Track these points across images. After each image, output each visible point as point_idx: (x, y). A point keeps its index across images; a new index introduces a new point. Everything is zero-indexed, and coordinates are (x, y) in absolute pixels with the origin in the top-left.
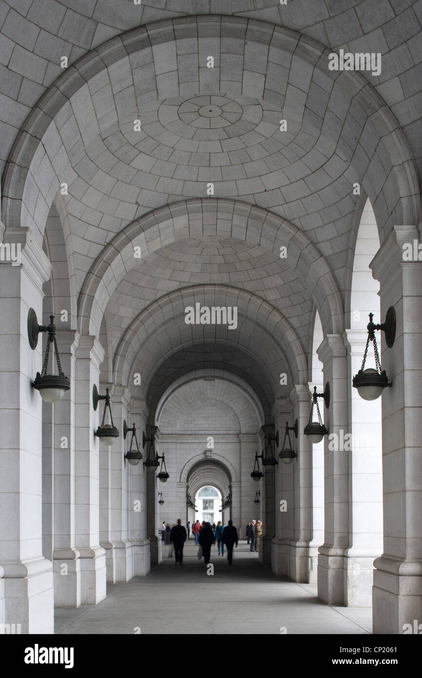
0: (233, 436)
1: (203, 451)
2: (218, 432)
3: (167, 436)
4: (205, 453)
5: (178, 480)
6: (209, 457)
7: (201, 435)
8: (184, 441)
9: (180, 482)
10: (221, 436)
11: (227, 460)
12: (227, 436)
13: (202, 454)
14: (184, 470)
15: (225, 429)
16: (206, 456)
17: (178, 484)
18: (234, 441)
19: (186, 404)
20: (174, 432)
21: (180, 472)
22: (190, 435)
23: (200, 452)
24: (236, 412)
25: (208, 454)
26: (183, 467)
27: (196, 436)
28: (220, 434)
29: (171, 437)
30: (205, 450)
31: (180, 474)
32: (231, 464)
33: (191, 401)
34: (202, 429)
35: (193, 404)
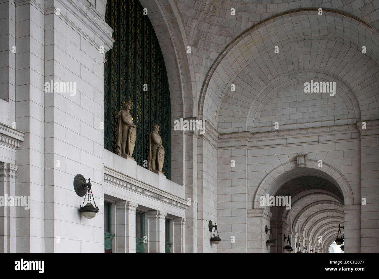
0: (346, 127)
1: (291, 157)
2: (319, 124)
3: (230, 136)
4: (295, 160)
5: (250, 206)
6: (302, 166)
7: (289, 130)
8: (259, 144)
9: (253, 208)
10: (324, 129)
11: (334, 168)
12: (336, 128)
13: (290, 162)
14: (259, 189)
15: (333, 118)
16: (297, 164)
17: (249, 211)
18: (349, 136)
19: (262, 82)
20: (241, 130)
21: (253, 193)
22: (269, 132)
23: (287, 159)
24: (352, 85)
25: (301, 160)
26: (257, 185)
27: (280, 133)
28: (322, 127)
29: (236, 138)
30: (295, 155)
31: (252, 196)
32: (342, 176)
33: (270, 77)
34: (290, 122)
35: (273, 81)
